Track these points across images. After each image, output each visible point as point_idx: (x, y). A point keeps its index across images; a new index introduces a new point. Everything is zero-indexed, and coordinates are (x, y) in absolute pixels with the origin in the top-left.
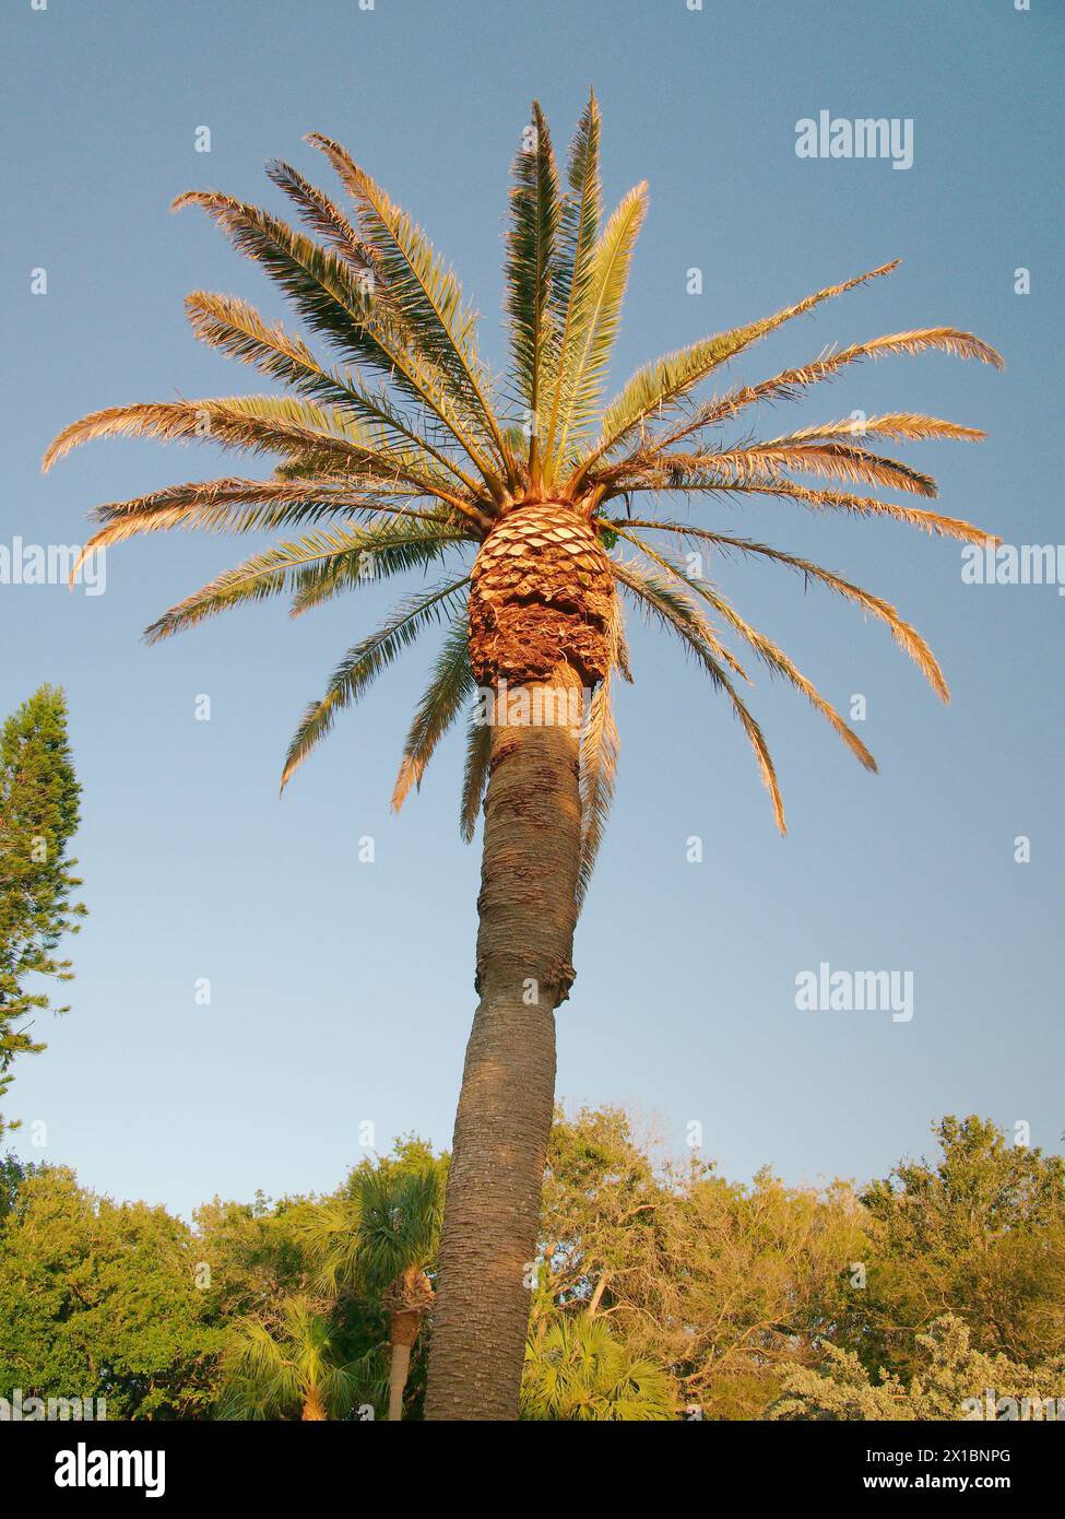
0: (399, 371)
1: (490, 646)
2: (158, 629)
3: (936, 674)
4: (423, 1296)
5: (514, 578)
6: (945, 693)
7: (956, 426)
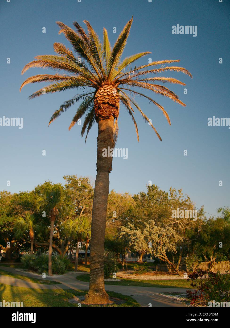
0: (89, 60)
1: (100, 111)
2: (31, 97)
3: (169, 120)
4: (57, 212)
5: (104, 99)
6: (170, 124)
7: (181, 82)
